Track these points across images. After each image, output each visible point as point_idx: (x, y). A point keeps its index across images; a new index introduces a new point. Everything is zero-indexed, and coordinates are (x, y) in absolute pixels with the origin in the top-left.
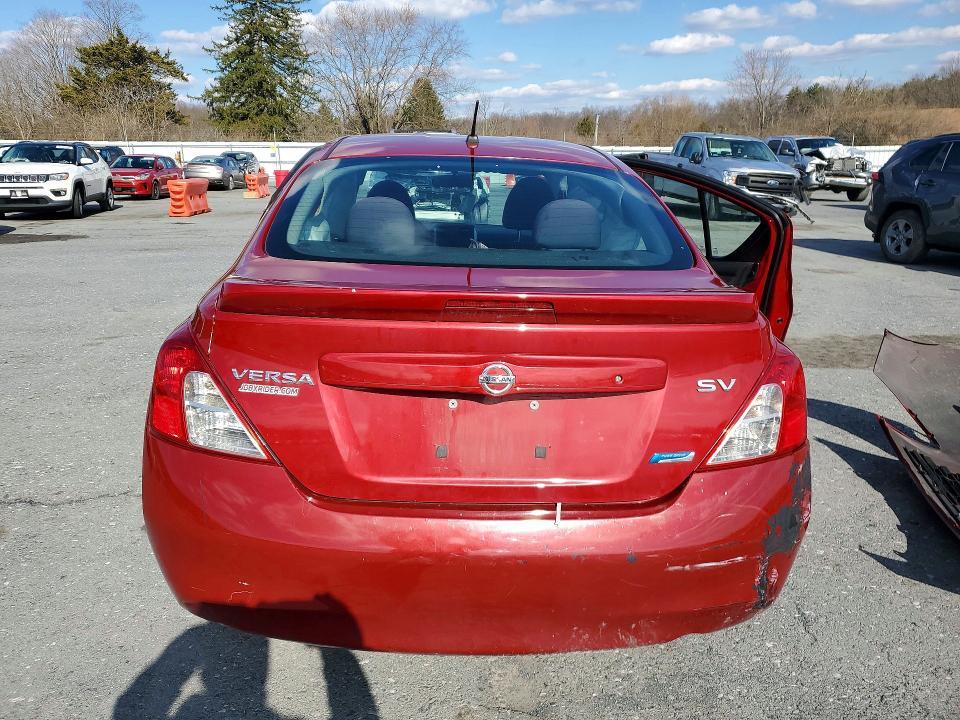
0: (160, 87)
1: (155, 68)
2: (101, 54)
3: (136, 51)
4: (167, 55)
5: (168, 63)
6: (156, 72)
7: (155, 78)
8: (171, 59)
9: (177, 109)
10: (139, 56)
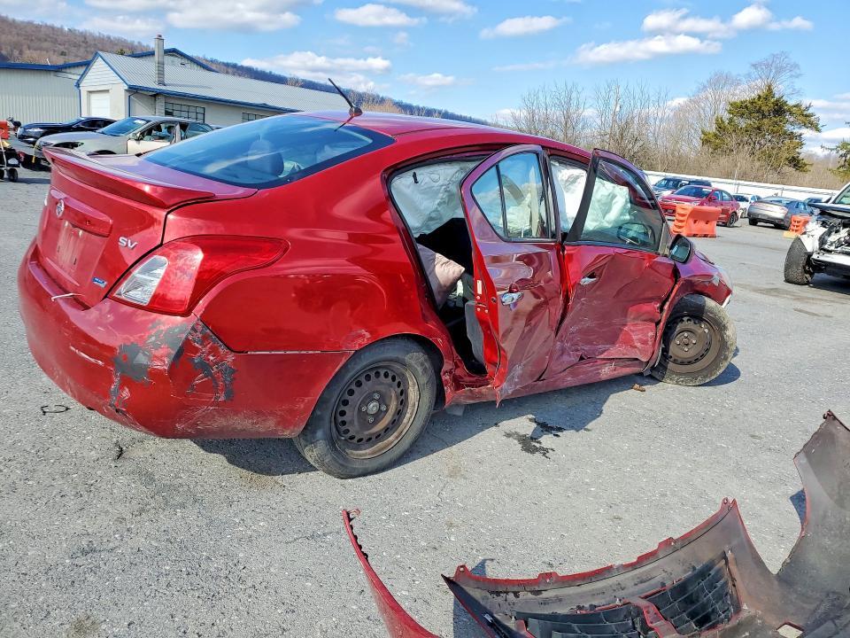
0: (791, 136)
1: (792, 119)
2: (746, 107)
3: (777, 105)
4: (807, 108)
5: (806, 116)
6: (792, 124)
7: (789, 128)
8: (810, 111)
9: (801, 157)
10: (780, 109)
